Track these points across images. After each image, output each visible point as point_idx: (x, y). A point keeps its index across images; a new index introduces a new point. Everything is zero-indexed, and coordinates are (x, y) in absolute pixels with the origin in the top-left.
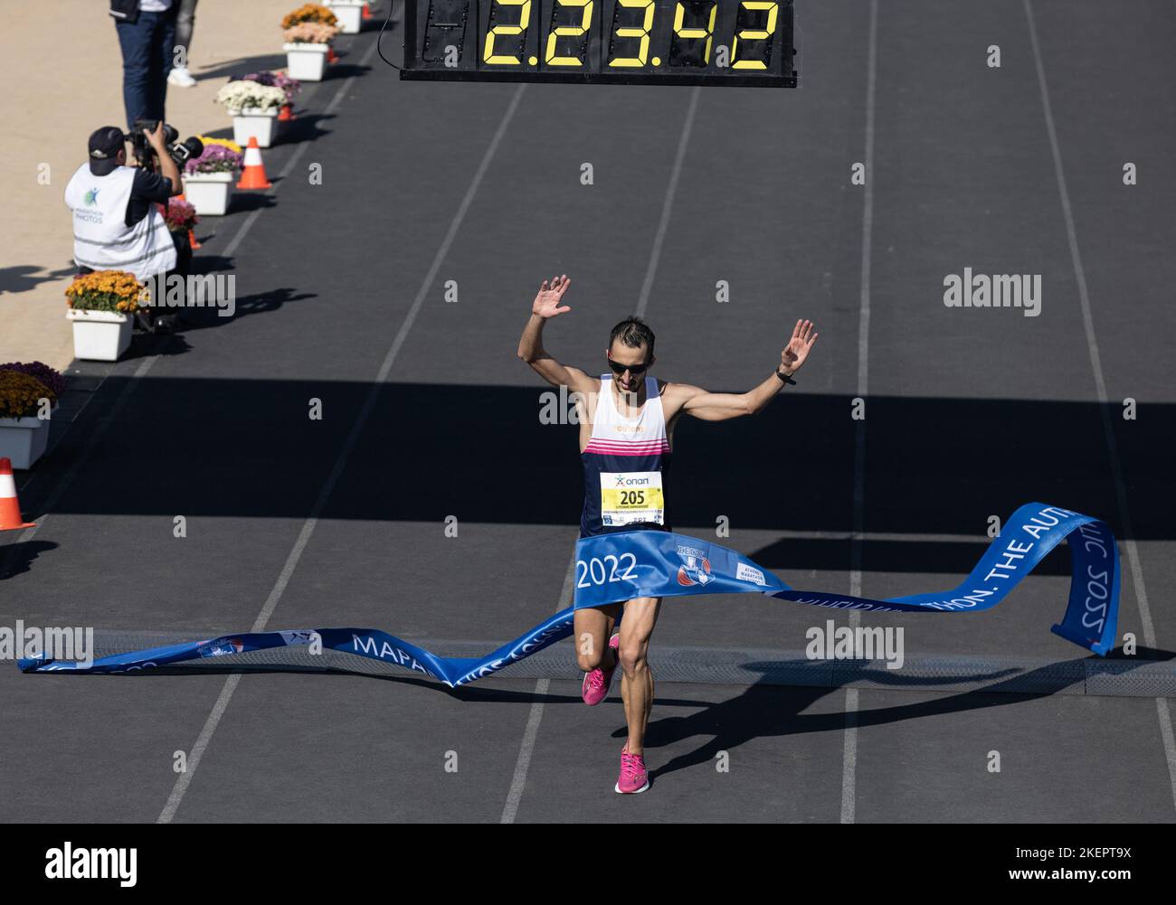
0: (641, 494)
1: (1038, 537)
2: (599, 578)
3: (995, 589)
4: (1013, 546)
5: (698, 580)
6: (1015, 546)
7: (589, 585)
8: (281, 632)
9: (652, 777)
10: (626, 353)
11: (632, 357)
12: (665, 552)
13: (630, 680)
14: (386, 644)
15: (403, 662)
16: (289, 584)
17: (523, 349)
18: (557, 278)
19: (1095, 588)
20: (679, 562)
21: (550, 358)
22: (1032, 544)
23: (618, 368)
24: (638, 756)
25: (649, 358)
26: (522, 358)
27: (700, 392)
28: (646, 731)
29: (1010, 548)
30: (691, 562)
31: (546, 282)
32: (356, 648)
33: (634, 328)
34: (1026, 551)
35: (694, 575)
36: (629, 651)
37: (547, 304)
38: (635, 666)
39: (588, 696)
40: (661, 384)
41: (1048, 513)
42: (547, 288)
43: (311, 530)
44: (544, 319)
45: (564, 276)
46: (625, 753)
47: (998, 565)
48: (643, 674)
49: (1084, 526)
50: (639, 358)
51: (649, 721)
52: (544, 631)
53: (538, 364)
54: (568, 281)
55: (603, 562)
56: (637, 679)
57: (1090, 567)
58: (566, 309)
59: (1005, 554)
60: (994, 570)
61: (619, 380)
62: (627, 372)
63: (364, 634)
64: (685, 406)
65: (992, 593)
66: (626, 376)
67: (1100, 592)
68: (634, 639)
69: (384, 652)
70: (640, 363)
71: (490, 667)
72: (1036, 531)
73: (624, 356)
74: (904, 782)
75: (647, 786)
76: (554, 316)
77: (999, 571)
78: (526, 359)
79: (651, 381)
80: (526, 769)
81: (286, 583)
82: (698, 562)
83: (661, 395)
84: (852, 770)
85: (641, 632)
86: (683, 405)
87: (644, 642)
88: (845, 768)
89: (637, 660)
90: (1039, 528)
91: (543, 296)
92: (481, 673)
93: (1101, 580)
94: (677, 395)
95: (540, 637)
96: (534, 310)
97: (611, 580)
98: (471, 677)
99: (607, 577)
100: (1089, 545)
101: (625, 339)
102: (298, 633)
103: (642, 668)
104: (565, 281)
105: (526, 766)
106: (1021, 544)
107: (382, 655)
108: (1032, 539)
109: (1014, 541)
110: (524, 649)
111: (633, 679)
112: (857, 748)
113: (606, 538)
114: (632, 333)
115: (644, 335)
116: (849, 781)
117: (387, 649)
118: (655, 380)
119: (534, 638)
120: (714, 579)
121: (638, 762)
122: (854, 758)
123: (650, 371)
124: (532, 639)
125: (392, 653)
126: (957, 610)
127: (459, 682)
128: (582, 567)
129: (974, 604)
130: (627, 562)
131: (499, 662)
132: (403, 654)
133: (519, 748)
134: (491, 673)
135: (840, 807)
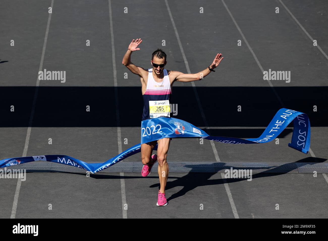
0: (163, 108)
1: (286, 119)
2: (149, 133)
3: (274, 135)
4: (278, 122)
5: (181, 133)
6: (279, 122)
7: (146, 135)
8: (33, 157)
9: (168, 200)
10: (158, 60)
11: (160, 62)
12: (170, 123)
13: (161, 167)
14: (69, 160)
15: (74, 165)
16: (29, 147)
17: (124, 61)
18: (137, 39)
19: (301, 138)
20: (175, 127)
21: (133, 64)
22: (284, 121)
23: (156, 66)
24: (164, 194)
25: (165, 62)
26: (124, 64)
27: (181, 73)
28: (166, 185)
29: (277, 123)
30: (178, 127)
31: (134, 40)
32: (58, 161)
33: (160, 52)
34: (283, 123)
35: (180, 131)
36: (161, 157)
37: (133, 47)
38: (163, 162)
39: (143, 174)
40: (168, 71)
41: (288, 111)
42: (134, 41)
43: (30, 130)
44: (132, 52)
45: (140, 39)
46: (160, 193)
47: (273, 128)
48: (165, 165)
49: (299, 116)
50: (163, 62)
51: (168, 181)
52: (125, 154)
53: (129, 66)
54: (141, 41)
55: (150, 128)
56: (163, 167)
57: (300, 130)
58: (138, 49)
59: (275, 125)
60: (272, 129)
61: (156, 70)
62: (159, 67)
63: (61, 157)
64: (177, 78)
65: (272, 136)
66: (158, 68)
67: (303, 139)
68: (162, 152)
69: (68, 162)
70: (163, 64)
71: (106, 166)
72: (285, 117)
73: (158, 62)
74: (249, 200)
75: (167, 204)
76: (134, 51)
77: (274, 129)
78: (125, 65)
79: (165, 71)
80: (125, 200)
81: (28, 146)
82: (181, 127)
83: (168, 75)
84: (231, 197)
85: (165, 151)
86: (176, 78)
87: (165, 154)
88: (229, 197)
89: (163, 160)
90: (286, 116)
91: (132, 44)
92: (103, 169)
93: (303, 135)
94: (174, 75)
95: (124, 156)
96: (129, 48)
97: (153, 133)
98: (99, 170)
99: (152, 133)
100: (300, 123)
101: (158, 56)
102: (39, 157)
103: (165, 162)
104: (140, 40)
105: (125, 199)
106: (281, 121)
107: (67, 163)
108: (284, 119)
109: (278, 121)
110: (118, 160)
111: (162, 167)
112: (230, 190)
113: (151, 120)
114: (160, 54)
115: (163, 55)
116: (231, 200)
117: (69, 161)
118: (166, 70)
119: (122, 156)
120: (186, 132)
121: (164, 196)
122: (231, 194)
123: (165, 67)
124: (121, 156)
125: (71, 163)
126: (262, 143)
127: (95, 172)
128: (144, 130)
129: (267, 140)
130: (158, 128)
131: (109, 164)
132: (75, 163)
133: (121, 194)
134: (106, 168)
135: (231, 209)
